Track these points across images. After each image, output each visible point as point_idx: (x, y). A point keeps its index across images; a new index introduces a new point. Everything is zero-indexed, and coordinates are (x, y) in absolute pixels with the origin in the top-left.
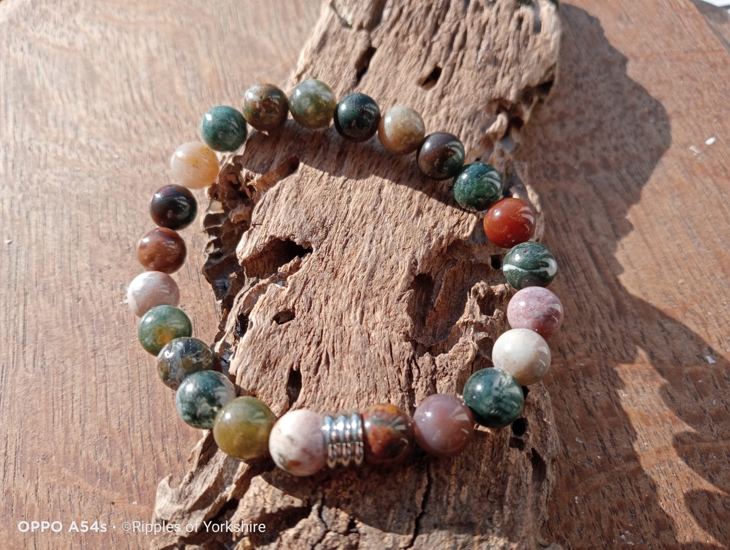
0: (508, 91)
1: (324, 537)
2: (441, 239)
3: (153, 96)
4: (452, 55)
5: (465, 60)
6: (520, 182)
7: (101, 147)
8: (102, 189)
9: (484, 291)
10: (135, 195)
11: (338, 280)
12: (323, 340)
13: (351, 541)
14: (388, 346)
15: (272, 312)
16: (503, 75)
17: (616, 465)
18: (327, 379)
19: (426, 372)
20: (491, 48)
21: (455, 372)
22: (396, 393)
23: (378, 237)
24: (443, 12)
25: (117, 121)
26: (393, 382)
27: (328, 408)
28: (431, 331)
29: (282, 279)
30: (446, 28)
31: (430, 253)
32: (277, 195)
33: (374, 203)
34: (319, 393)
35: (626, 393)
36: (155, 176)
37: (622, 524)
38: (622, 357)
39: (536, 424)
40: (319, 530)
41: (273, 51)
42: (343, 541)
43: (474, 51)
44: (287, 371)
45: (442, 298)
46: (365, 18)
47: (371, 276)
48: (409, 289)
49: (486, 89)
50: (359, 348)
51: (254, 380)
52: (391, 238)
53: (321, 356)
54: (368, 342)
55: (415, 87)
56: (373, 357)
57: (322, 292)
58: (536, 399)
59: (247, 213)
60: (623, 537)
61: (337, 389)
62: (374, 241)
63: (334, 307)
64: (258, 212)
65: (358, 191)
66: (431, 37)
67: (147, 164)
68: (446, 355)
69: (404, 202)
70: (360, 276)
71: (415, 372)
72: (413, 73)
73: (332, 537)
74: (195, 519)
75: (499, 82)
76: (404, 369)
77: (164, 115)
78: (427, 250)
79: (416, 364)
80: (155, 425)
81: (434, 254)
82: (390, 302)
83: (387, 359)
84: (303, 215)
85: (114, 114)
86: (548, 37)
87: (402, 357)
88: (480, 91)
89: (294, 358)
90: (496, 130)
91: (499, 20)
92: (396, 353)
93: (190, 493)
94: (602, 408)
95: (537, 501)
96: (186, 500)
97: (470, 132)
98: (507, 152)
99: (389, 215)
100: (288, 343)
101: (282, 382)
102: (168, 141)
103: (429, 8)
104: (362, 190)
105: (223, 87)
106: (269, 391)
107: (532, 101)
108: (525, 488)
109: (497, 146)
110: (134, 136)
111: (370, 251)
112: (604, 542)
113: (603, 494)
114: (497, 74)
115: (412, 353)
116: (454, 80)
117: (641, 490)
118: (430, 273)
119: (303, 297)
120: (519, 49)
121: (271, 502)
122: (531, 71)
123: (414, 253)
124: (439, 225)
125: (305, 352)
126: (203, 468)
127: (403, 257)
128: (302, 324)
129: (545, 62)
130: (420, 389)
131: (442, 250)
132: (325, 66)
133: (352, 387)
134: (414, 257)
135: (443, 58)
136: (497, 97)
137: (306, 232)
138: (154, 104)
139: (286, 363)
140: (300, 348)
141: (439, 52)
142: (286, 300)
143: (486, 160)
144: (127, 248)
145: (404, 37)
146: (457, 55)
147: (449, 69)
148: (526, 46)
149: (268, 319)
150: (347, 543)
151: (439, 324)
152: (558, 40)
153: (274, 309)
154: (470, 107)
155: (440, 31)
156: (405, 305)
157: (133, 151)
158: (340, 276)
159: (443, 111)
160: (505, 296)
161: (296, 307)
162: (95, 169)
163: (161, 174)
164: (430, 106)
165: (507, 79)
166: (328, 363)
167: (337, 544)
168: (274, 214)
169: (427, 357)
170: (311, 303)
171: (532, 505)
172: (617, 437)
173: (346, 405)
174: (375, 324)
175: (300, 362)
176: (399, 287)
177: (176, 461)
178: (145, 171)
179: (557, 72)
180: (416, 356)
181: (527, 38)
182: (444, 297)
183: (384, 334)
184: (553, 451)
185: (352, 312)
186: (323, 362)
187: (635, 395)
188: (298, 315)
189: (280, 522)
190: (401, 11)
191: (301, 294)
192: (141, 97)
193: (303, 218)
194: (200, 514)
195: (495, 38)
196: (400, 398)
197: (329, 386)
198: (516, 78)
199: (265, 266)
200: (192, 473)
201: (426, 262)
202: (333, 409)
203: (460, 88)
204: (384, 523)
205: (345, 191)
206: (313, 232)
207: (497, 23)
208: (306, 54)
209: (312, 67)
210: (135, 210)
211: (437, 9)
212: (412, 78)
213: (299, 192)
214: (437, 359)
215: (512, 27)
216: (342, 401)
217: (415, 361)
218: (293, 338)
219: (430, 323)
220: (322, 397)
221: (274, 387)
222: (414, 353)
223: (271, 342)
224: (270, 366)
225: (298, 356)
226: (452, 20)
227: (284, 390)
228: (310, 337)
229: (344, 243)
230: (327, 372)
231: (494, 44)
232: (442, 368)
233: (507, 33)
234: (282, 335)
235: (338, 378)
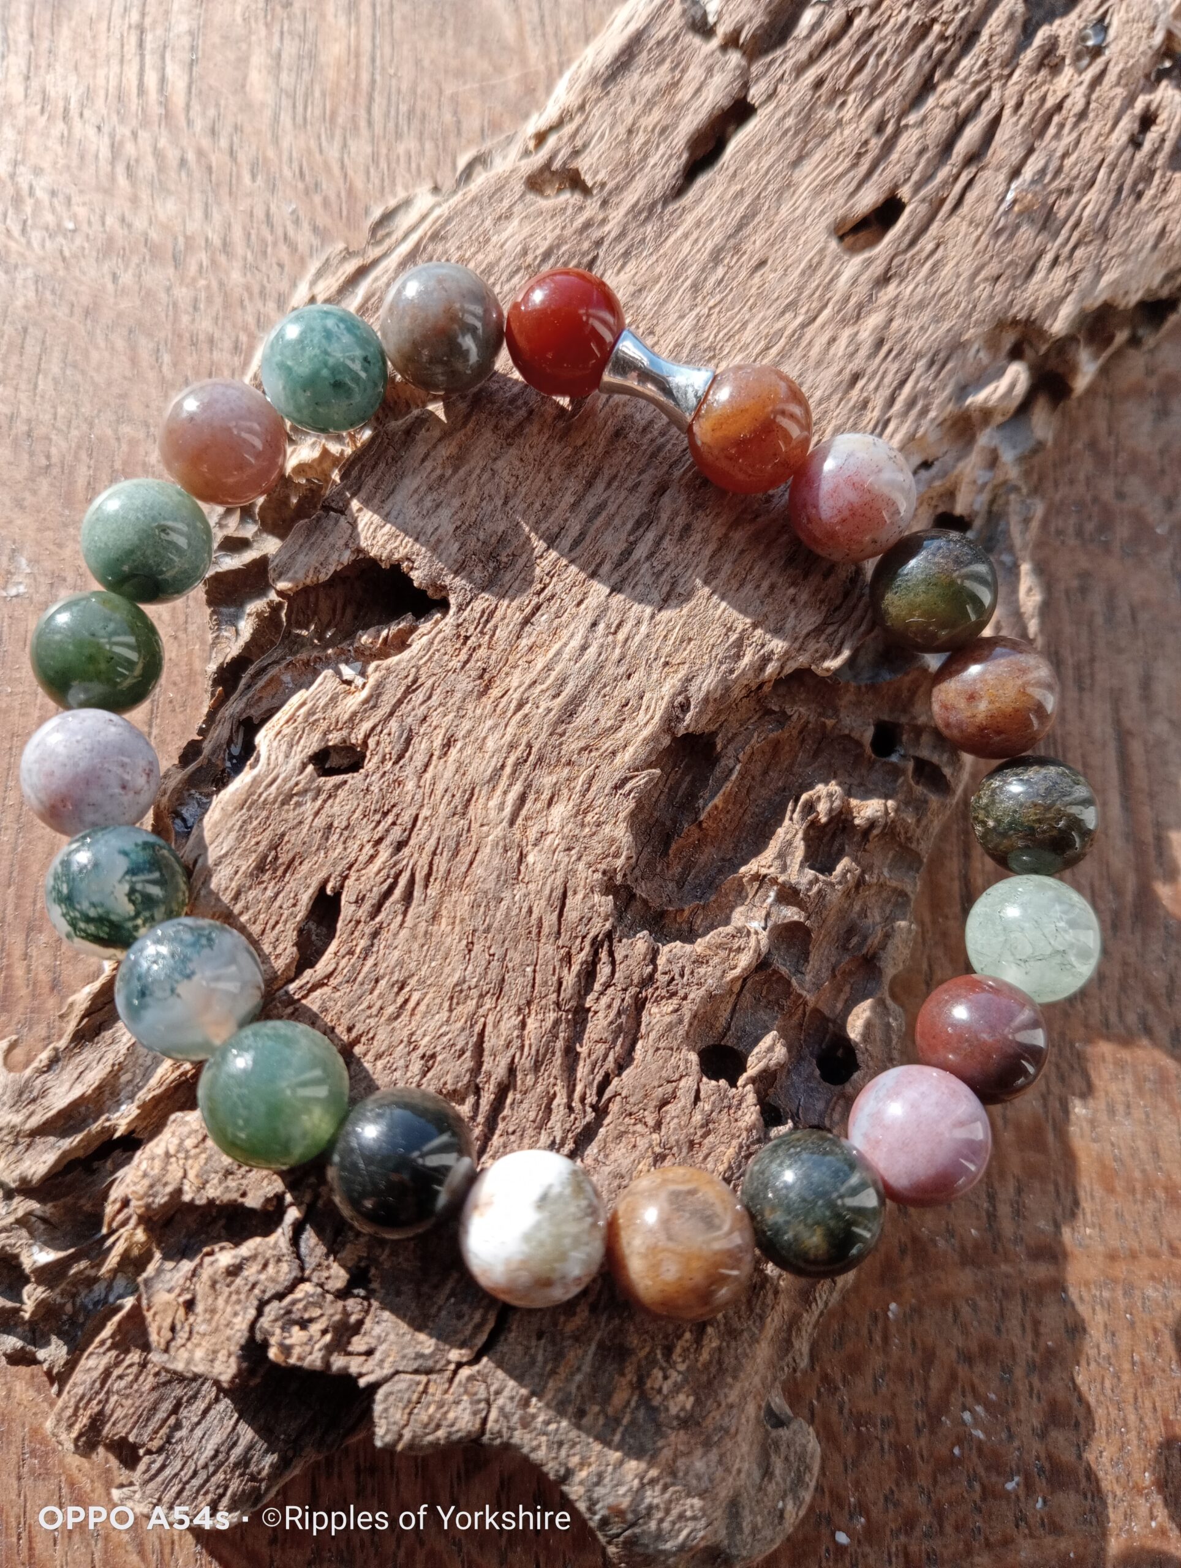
0: (1054, 306)
1: (291, 1288)
2: (766, 660)
3: (190, 88)
4: (943, 173)
5: (971, 197)
6: (1010, 549)
7: (40, 193)
8: (19, 303)
9: (831, 810)
10: (91, 334)
11: (487, 702)
12: (412, 842)
13: (346, 1314)
14: (557, 893)
15: (312, 743)
16: (1055, 262)
17: (1006, 1260)
18: (396, 935)
19: (629, 977)
21: (696, 994)
22: (545, 1009)
23: (614, 618)
24: (956, 48)
25: (91, 132)
26: (545, 983)
27: (379, 1004)
28: (677, 869)
29: (364, 657)
30: (948, 99)
31: (727, 689)
33: (629, 526)
34: (370, 962)
35: (1086, 1107)
36: (147, 297)
37: (973, 1388)
38: (1106, 1024)
40: (286, 1271)
41: (510, 34)
42: (331, 1311)
43: (1002, 177)
44: (311, 891)
45: (726, 801)
46: (751, 19)
47: (569, 712)
48: (650, 766)
49: (1001, 287)
50: (490, 884)
51: (230, 894)
52: (644, 629)
53: (397, 877)
54: (515, 874)
55: (823, 237)
56: (515, 912)
57: (442, 721)
60: (967, 1416)
61: (412, 965)
62: (601, 626)
63: (461, 769)
65: (600, 485)
66: (904, 113)
67: (135, 260)
68: (688, 947)
70: (543, 705)
71: (603, 971)
72: (828, 197)
73: (307, 1295)
74: (42, 1153)
75: (1038, 277)
76: (581, 957)
77: (205, 143)
78: (724, 679)
79: (611, 953)
80: (19, 897)
81: (737, 692)
82: (594, 788)
83: (546, 924)
85: (87, 113)
87: (582, 930)
88: (983, 290)
89: (334, 865)
90: (991, 404)
91: (1093, 106)
92: (571, 915)
93: (44, 1093)
94: (1018, 1127)
95: (793, 1323)
96: (31, 1107)
97: (927, 393)
98: (1008, 456)
100: (330, 826)
101: (293, 915)
102: (198, 214)
103: (923, 31)
104: (609, 483)
105: (362, 100)
106: (258, 928)
107: (1110, 339)
108: (770, 1295)
109: (985, 439)
110: (122, 180)
111: (584, 648)
112: (921, 1417)
113: (956, 1314)
114: (1040, 255)
115: (608, 925)
116: (926, 243)
117: (1043, 1330)
118: (714, 734)
119: (393, 724)
120: (1116, 202)
121: (197, 1183)
122: (1130, 266)
123: (688, 680)
125: (363, 858)
126: (82, 1047)
127: (660, 683)
128: (375, 789)
129: (1172, 250)
130: (601, 1015)
131: (760, 686)
132: (612, 126)
133: (447, 970)
134: (684, 690)
135: (915, 177)
136: (1022, 316)
138: (188, 107)
140: (353, 846)
141: (911, 158)
142: (353, 720)
143: (945, 474)
144: (44, 462)
145: (836, 93)
146: (957, 177)
147: (923, 209)
148: (1139, 196)
149: (300, 754)
150: (337, 1317)
153: (317, 735)
154: (946, 325)
155: (931, 101)
156: (631, 804)
157: (110, 220)
158: (495, 692)
159: (873, 320)
160: (876, 832)
161: (371, 742)
162: (13, 245)
163: (163, 296)
164: (847, 299)
165: (1061, 273)
166: (408, 897)
167: (316, 1312)
168: (380, 494)
169: (641, 942)
170: (408, 741)
171: (778, 1331)
172: (1030, 1200)
173: (422, 1007)
174: (543, 834)
175: (346, 877)
176: (626, 757)
177: (46, 990)
178: (127, 278)
180: (617, 934)
181: (1147, 175)
182: (733, 798)
183: (558, 863)
185: (499, 792)
186: (398, 893)
187: (1103, 1117)
188: (370, 765)
189: (214, 1221)
190: (849, 20)
191: (391, 714)
192: (163, 80)
194: (53, 1146)
195: (1066, 155)
196: (548, 1024)
197: (396, 953)
198: (1086, 278)
199: (334, 611)
200: (56, 1049)
201: (711, 707)
202: (391, 1010)
203: (934, 270)
204: (430, 1297)
206: (463, 564)
207: (1082, 115)
208: (573, 81)
209: (578, 119)
210: (83, 373)
211: (942, 38)
212: (823, 213)
214: (665, 950)
215: (1120, 137)
216: (416, 996)
217: (610, 946)
218: (345, 817)
219: (680, 850)
220: (373, 976)
221: (272, 922)
222: (614, 927)
223: (291, 815)
224: (275, 870)
225: (344, 863)
226: (972, 79)
227: (292, 935)
228: (384, 825)
229: (528, 610)
230: (400, 918)
231: (1059, 171)
232: (667, 978)
233: (1101, 149)
234: (319, 802)
235: (421, 941)
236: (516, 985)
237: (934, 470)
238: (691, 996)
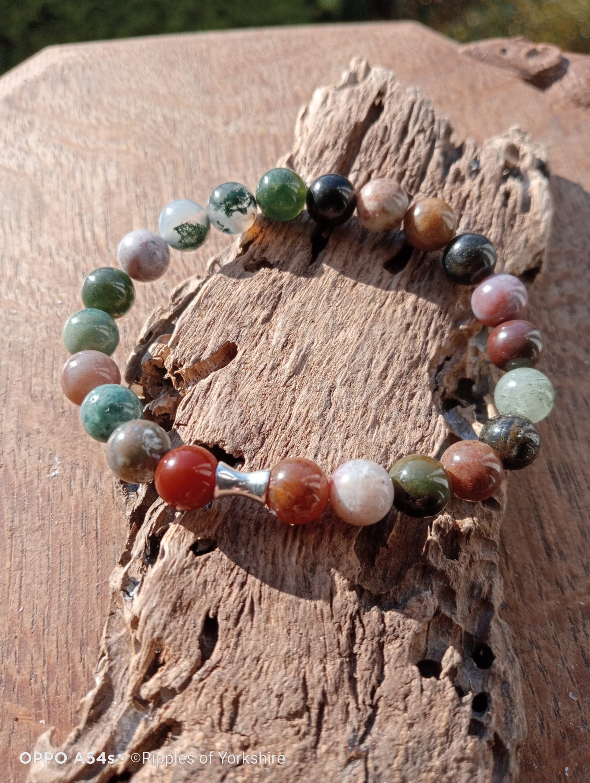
9: (448, 527)
12: (248, 582)
15: (189, 540)
18: (249, 633)
19: (373, 632)
20: (471, 227)
21: (408, 635)
22: (334, 658)
23: (324, 451)
24: (417, 180)
26: (331, 644)
27: (248, 671)
28: (380, 572)
32: (207, 390)
33: (322, 408)
34: (239, 650)
39: (500, 701)
44: (202, 618)
45: (397, 533)
51: (161, 627)
52: (340, 454)
53: (244, 601)
56: (308, 609)
57: (252, 516)
58: (502, 669)
59: (171, 405)
61: (262, 647)
62: (319, 456)
64: (184, 408)
65: (304, 391)
69: (357, 409)
71: (359, 632)
76: (346, 626)
79: (361, 621)
82: (333, 537)
83: (325, 612)
84: (237, 416)
86: (538, 217)
87: (344, 611)
89: (211, 601)
91: (482, 193)
92: (337, 605)
97: (441, 327)
98: (482, 349)
99: (339, 424)
100: (206, 581)
101: (195, 632)
103: (402, 175)
104: (309, 390)
106: (178, 643)
109: (471, 343)
115: (356, 607)
116: (426, 263)
119: (229, 523)
120: (504, 230)
122: (516, 257)
124: (398, 441)
125: (225, 595)
126: (92, 726)
129: (533, 246)
130: (363, 655)
133: (280, 647)
137: (238, 439)
139: (200, 607)
140: (220, 589)
148: (512, 226)
149: (185, 547)
151: (391, 564)
152: (549, 222)
153: (192, 536)
154: (443, 296)
156: (352, 542)
159: (410, 300)
160: (472, 534)
161: (219, 535)
166: (252, 611)
168: (203, 414)
169: (374, 612)
170: (237, 530)
173: (271, 669)
174: (314, 565)
175: (218, 607)
179: (545, 258)
180: (362, 611)
181: (513, 217)
182: (400, 530)
183: (324, 579)
184: (519, 737)
185: (287, 548)
186: (246, 610)
191: (227, 518)
193: (237, 421)
195: (477, 215)
196: (338, 666)
197: (252, 643)
198: (499, 264)
200: (78, 730)
202: (255, 674)
205: (290, 389)
206: (247, 439)
207: (479, 197)
211: (411, 176)
213: (235, 387)
214: (387, 615)
215: (498, 203)
216: (266, 664)
217: (360, 617)
218: (212, 575)
219: (380, 562)
220: (242, 657)
221: (185, 638)
222: (360, 607)
223: (185, 579)
224: (182, 610)
225: (216, 599)
226: (428, 191)
227: (196, 643)
228: (232, 576)
229: (283, 455)
230: (250, 623)
231: (475, 222)
232: (392, 629)
233: (491, 210)
234: (198, 570)
235: (263, 633)
236: (317, 649)
237: (452, 360)
238: (406, 636)
